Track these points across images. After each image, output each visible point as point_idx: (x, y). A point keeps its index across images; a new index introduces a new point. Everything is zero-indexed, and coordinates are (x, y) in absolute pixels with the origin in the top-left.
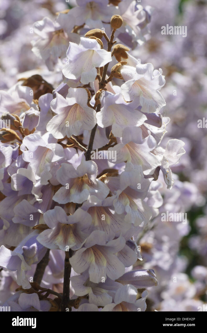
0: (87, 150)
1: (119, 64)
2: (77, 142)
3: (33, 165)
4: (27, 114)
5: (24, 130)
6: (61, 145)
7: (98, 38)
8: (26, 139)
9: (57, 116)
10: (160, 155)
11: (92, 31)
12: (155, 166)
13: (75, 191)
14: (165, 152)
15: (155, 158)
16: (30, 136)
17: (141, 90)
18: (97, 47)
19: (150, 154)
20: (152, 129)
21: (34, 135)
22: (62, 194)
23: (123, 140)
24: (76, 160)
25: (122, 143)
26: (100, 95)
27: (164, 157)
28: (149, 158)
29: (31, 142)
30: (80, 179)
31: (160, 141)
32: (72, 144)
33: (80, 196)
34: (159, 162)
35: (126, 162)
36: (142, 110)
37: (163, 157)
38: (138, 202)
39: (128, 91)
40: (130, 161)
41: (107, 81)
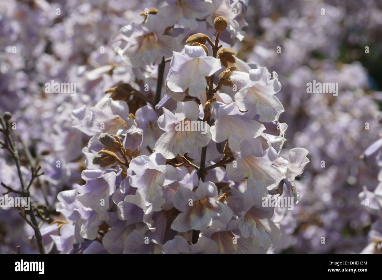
0: (199, 168)
1: (227, 71)
2: (187, 160)
3: (141, 191)
4: (129, 133)
5: (125, 151)
6: (172, 166)
7: (202, 44)
8: (132, 163)
9: (166, 134)
10: (282, 167)
11: (194, 37)
12: (279, 180)
13: (196, 217)
14: (288, 163)
15: (279, 171)
16: (137, 159)
17: (257, 98)
18: (203, 55)
19: (272, 166)
20: (268, 138)
21: (141, 157)
22: (180, 221)
23: (242, 155)
24: (188, 180)
25: (241, 158)
26: (209, 106)
27: (288, 169)
28: (272, 171)
29: (139, 166)
30: (198, 202)
31: (279, 150)
32: (182, 163)
33: (201, 222)
34: (283, 175)
35: (247, 178)
36: (260, 120)
37: (286, 169)
38: (265, 223)
39: (242, 100)
40: (251, 177)
41: (215, 90)
